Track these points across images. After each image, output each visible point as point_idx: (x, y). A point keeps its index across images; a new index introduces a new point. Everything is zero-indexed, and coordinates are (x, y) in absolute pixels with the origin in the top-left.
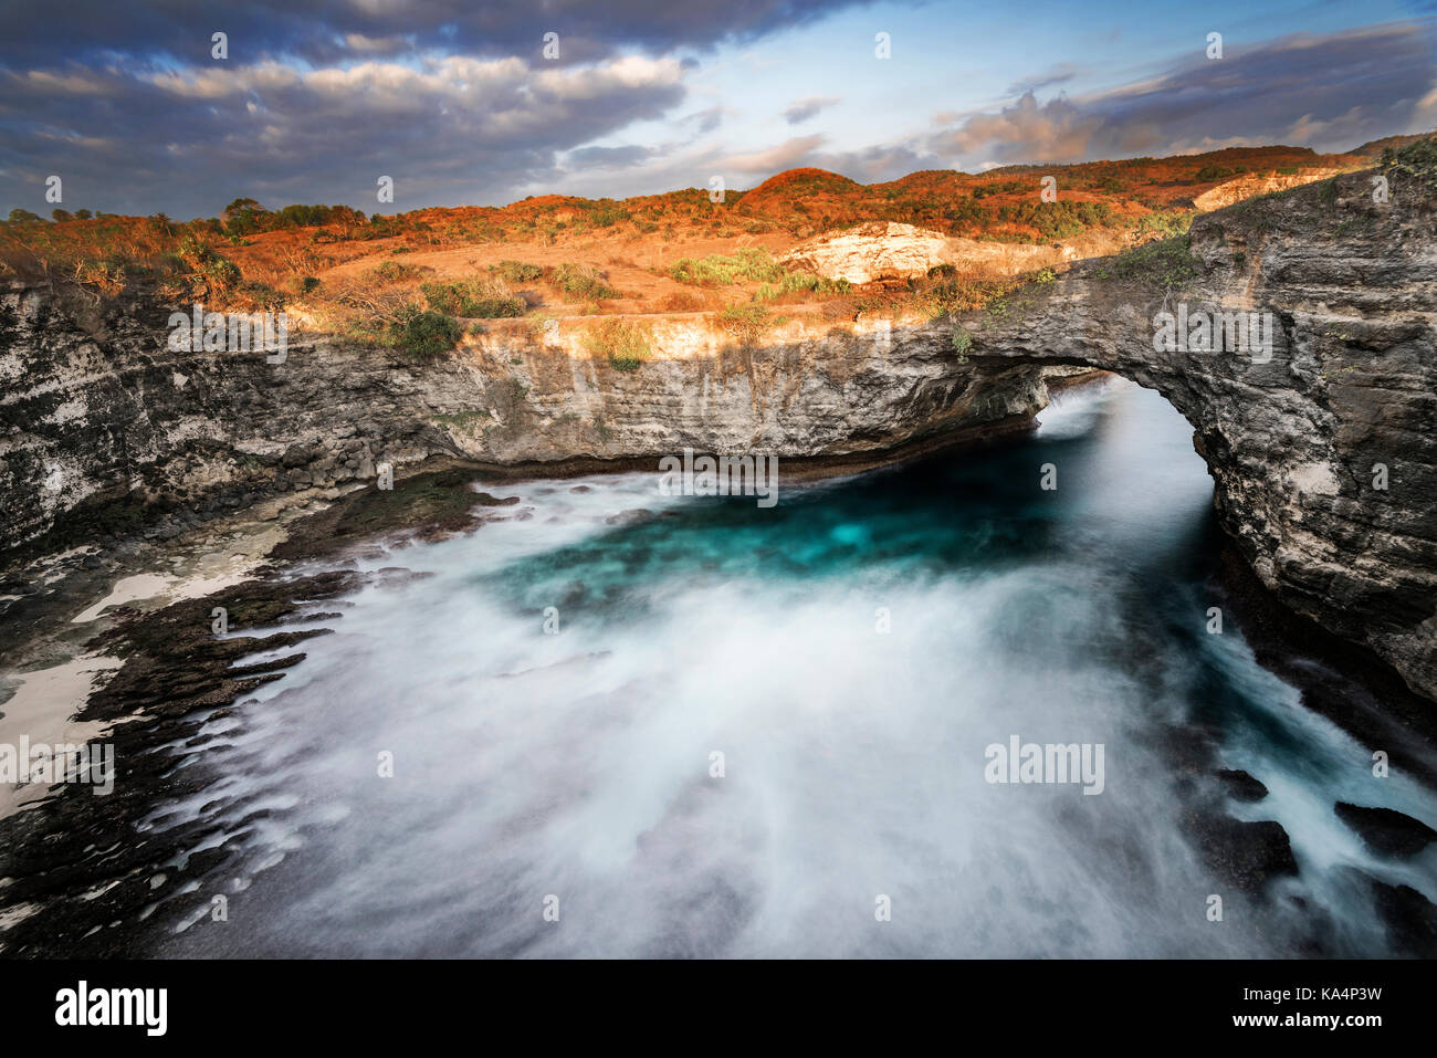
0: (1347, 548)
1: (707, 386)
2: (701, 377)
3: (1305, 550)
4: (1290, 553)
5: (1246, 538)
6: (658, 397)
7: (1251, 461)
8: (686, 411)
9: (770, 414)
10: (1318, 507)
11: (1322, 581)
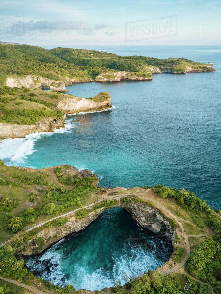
0: (146, 223)
1: (76, 223)
2: (75, 222)
3: (144, 224)
4: (143, 224)
5: (138, 221)
6: (66, 228)
7: (137, 216)
8: (72, 228)
9: (84, 223)
10: (145, 221)
11: (145, 226)
